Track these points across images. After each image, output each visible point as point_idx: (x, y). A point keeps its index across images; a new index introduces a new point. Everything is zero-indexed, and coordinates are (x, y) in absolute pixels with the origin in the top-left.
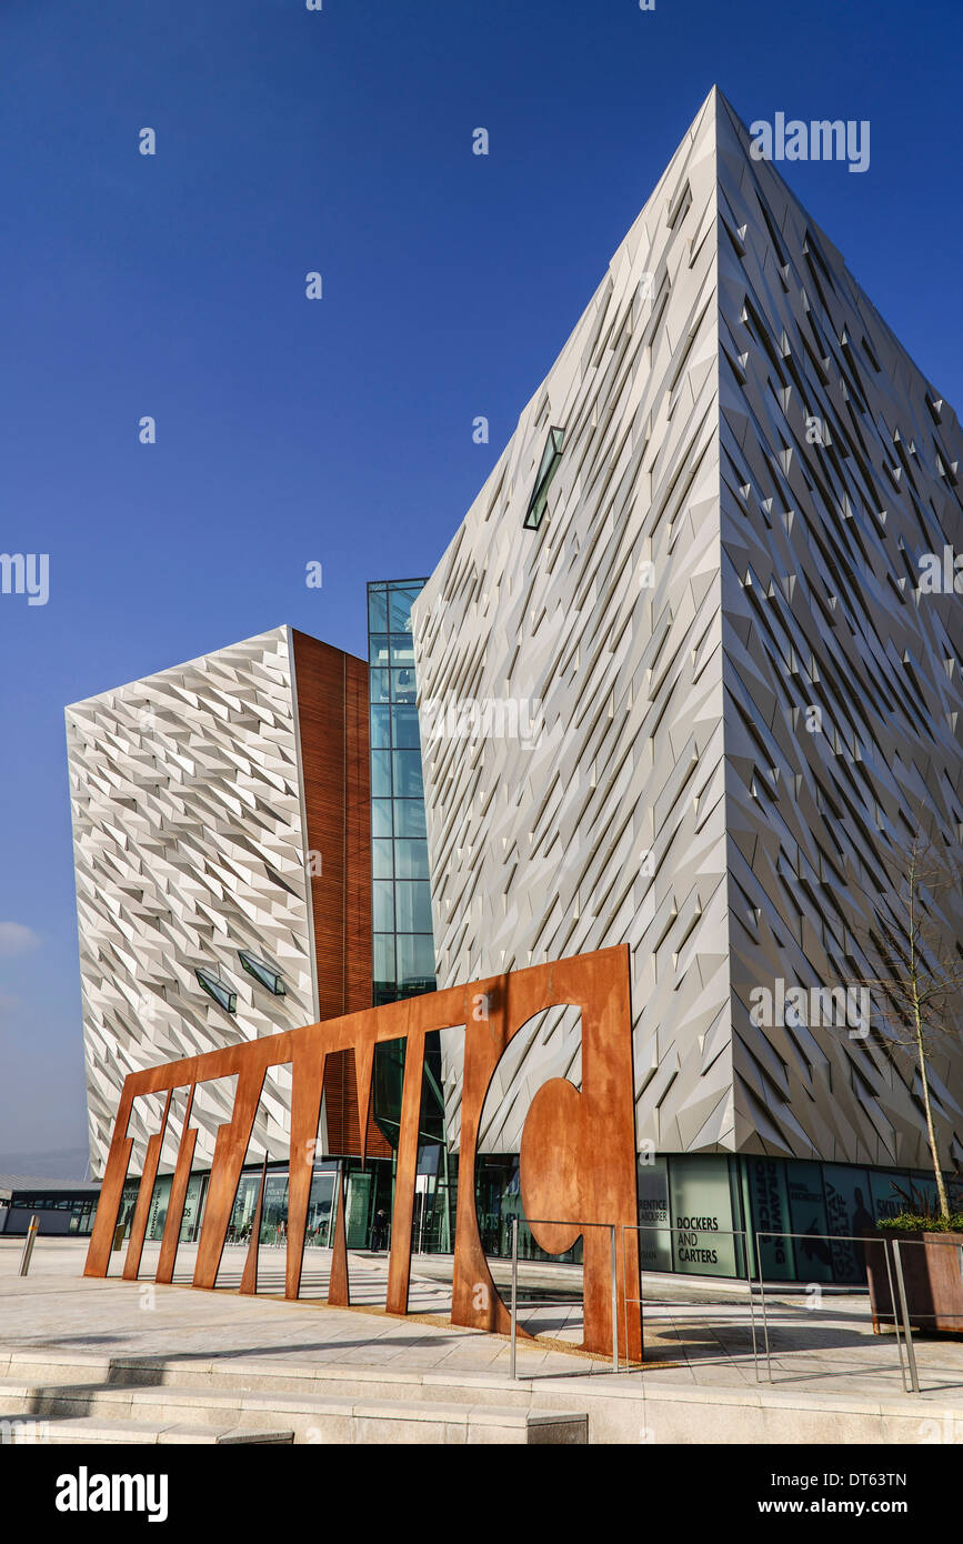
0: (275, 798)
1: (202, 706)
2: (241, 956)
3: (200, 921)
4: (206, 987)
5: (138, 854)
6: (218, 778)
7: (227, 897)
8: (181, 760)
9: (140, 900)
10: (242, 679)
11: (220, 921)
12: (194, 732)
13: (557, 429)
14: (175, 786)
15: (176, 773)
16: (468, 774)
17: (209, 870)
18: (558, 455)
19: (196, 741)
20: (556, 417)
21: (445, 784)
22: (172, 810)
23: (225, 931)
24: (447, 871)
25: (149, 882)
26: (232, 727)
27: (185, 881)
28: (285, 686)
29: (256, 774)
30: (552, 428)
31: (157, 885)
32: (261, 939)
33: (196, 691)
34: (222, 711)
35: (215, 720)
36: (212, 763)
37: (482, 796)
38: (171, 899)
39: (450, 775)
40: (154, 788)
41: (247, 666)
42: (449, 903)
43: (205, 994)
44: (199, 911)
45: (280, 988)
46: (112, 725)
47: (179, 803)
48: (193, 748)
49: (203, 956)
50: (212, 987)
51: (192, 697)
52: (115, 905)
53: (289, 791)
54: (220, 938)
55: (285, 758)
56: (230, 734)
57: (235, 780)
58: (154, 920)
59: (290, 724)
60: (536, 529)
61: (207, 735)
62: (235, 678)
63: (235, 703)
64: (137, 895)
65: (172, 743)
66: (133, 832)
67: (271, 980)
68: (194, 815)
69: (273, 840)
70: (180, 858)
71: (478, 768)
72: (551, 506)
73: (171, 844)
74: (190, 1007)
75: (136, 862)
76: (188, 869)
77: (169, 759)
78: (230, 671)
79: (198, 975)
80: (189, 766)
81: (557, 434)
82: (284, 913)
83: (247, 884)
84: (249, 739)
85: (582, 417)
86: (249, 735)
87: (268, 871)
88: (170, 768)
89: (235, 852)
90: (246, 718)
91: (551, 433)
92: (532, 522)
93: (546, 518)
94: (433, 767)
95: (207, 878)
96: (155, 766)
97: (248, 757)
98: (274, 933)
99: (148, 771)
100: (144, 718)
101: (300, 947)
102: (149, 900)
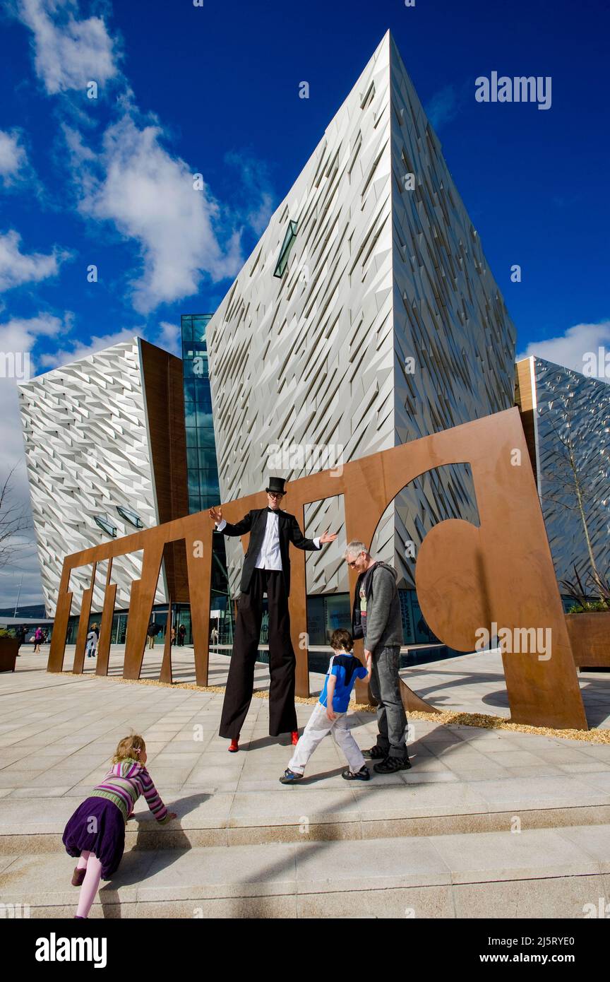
0: (133, 427)
1: (91, 381)
2: (118, 509)
3: (95, 492)
4: (100, 525)
5: (60, 460)
6: (102, 419)
7: (108, 480)
8: (81, 410)
9: (62, 483)
10: (113, 366)
11: (106, 492)
12: (88, 395)
13: (294, 222)
14: (78, 424)
15: (78, 417)
16: (240, 412)
17: (98, 466)
18: (294, 235)
19: (89, 399)
20: (293, 215)
21: (225, 418)
22: (77, 436)
23: (109, 496)
24: (228, 463)
25: (66, 473)
26: (108, 392)
27: (86, 472)
28: (137, 369)
29: (121, 416)
30: (291, 221)
31: (71, 475)
32: (128, 500)
33: (88, 373)
34: (103, 384)
35: (100, 389)
36: (98, 411)
37: (248, 422)
38: (79, 482)
39: (229, 413)
40: (67, 425)
41: (116, 359)
42: (229, 479)
43: (98, 528)
44: (94, 487)
45: (140, 524)
46: (43, 393)
47: (81, 433)
48: (87, 403)
49: (98, 509)
50: (104, 525)
51: (86, 377)
52: (49, 486)
53: (140, 424)
54: (106, 501)
55: (138, 407)
56: (108, 395)
57: (110, 419)
58: (72, 493)
59: (141, 389)
60: (280, 277)
61: (95, 396)
62: (108, 364)
63: (110, 379)
64: (61, 480)
65: (76, 402)
66: (57, 448)
67: (134, 520)
68: (90, 438)
69: (133, 450)
70: (83, 460)
71: (245, 407)
72: (289, 264)
73: (78, 453)
74: (93, 535)
75: (59, 464)
76: (88, 466)
77: (74, 410)
78: (106, 362)
79: (95, 519)
80: (85, 412)
81: (293, 225)
82: (140, 487)
83: (118, 473)
84: (118, 398)
85: (308, 215)
86: (119, 396)
87: (131, 466)
88: (76, 414)
89: (112, 457)
90: (116, 386)
91: (290, 224)
92: (278, 273)
93: (286, 271)
94: (219, 410)
95: (98, 471)
96: (67, 414)
97: (117, 407)
98: (136, 498)
99: (63, 416)
100: (60, 389)
101: (149, 504)
102: (67, 483)
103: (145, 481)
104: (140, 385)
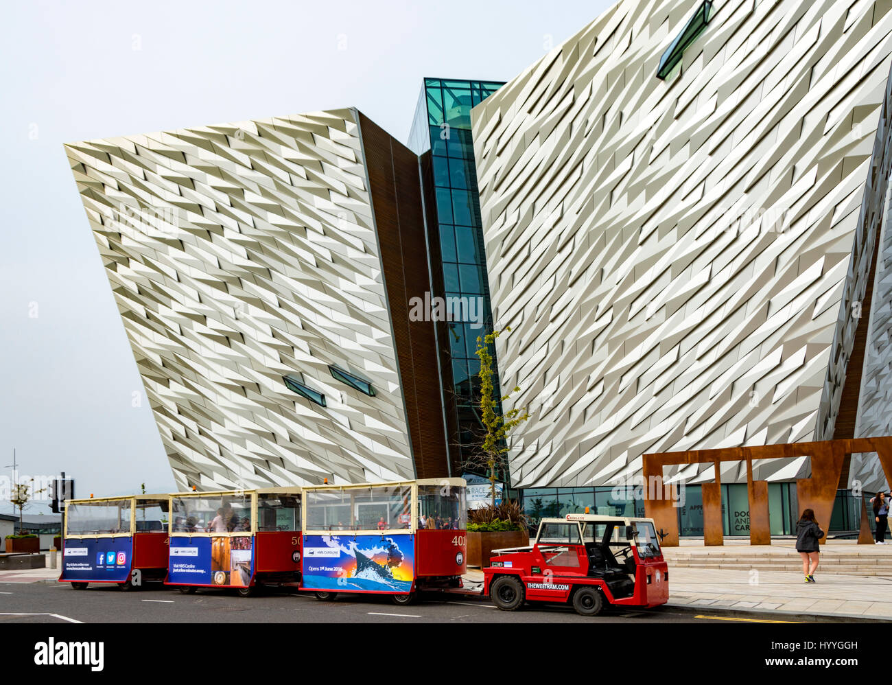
0: (351, 254)
1: (257, 167)
2: (329, 369)
3: (277, 342)
4: (297, 390)
5: (193, 287)
6: (288, 232)
7: (306, 326)
8: (236, 212)
9: (205, 324)
10: (303, 149)
12: (248, 189)
14: (231, 234)
15: (230, 223)
17: (283, 305)
19: (250, 197)
22: (231, 254)
23: (307, 351)
25: (210, 309)
26: (295, 190)
27: (255, 311)
28: (357, 162)
29: (328, 232)
31: (221, 312)
32: (346, 358)
33: (247, 152)
34: (282, 175)
35: (275, 182)
36: (275, 218)
38: (238, 323)
40: (207, 233)
43: (291, 393)
44: (275, 334)
45: (370, 392)
46: (138, 172)
47: (239, 249)
48: (251, 204)
49: (286, 367)
51: (245, 159)
52: (176, 327)
54: (302, 355)
57: (305, 236)
58: (225, 339)
59: (367, 197)
61: (265, 193)
62: (295, 146)
63: (299, 170)
64: (202, 319)
65: (224, 199)
66: (183, 268)
67: (363, 387)
68: (259, 260)
69: (352, 287)
70: (246, 292)
74: (275, 402)
75: (193, 293)
76: (261, 304)
77: (219, 210)
79: (282, 380)
80: (247, 218)
82: (372, 342)
83: (329, 319)
84: (318, 203)
86: (320, 201)
87: (352, 311)
88: (223, 219)
90: (313, 184)
95: (282, 311)
96: (202, 213)
97: (319, 219)
98: (361, 356)
99: (193, 217)
100: (179, 169)
101: (385, 364)
102: (213, 325)
103: (377, 334)
104: (365, 190)
